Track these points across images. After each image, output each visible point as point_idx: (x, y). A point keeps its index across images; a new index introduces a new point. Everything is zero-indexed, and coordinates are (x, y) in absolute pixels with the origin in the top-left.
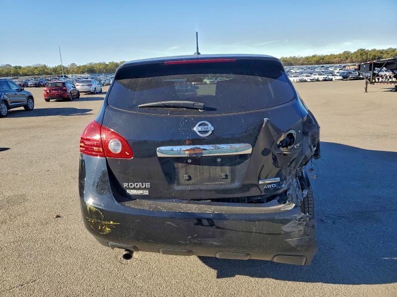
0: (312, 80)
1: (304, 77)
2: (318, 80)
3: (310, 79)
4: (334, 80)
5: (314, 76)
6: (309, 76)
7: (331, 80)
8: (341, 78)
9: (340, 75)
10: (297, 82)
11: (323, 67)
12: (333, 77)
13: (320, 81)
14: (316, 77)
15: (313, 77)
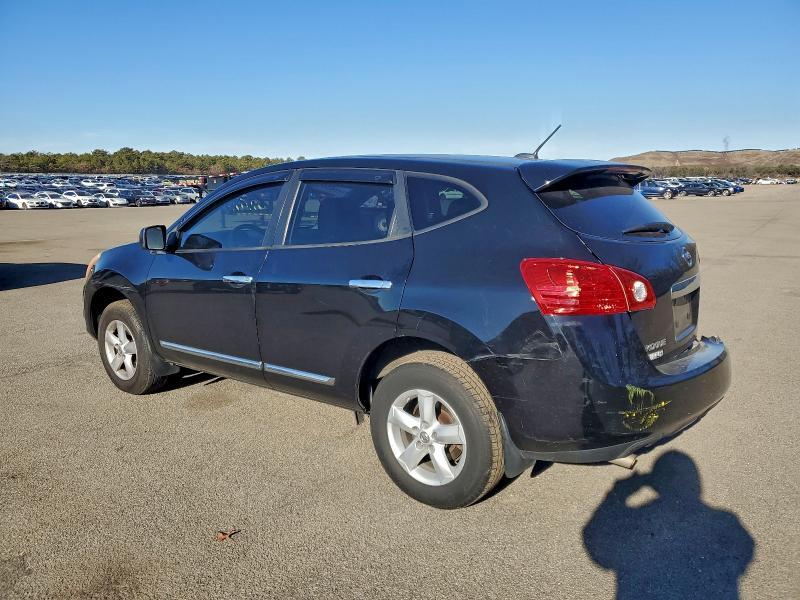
0: (67, 206)
1: (46, 199)
2: (78, 205)
3: (63, 204)
4: (111, 205)
5: (69, 197)
6: (57, 197)
7: (107, 205)
8: (124, 201)
9: (120, 196)
10: (33, 208)
11: (66, 178)
12: (109, 199)
13: (82, 207)
14: (74, 199)
15: (66, 198)
